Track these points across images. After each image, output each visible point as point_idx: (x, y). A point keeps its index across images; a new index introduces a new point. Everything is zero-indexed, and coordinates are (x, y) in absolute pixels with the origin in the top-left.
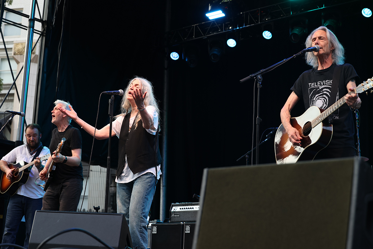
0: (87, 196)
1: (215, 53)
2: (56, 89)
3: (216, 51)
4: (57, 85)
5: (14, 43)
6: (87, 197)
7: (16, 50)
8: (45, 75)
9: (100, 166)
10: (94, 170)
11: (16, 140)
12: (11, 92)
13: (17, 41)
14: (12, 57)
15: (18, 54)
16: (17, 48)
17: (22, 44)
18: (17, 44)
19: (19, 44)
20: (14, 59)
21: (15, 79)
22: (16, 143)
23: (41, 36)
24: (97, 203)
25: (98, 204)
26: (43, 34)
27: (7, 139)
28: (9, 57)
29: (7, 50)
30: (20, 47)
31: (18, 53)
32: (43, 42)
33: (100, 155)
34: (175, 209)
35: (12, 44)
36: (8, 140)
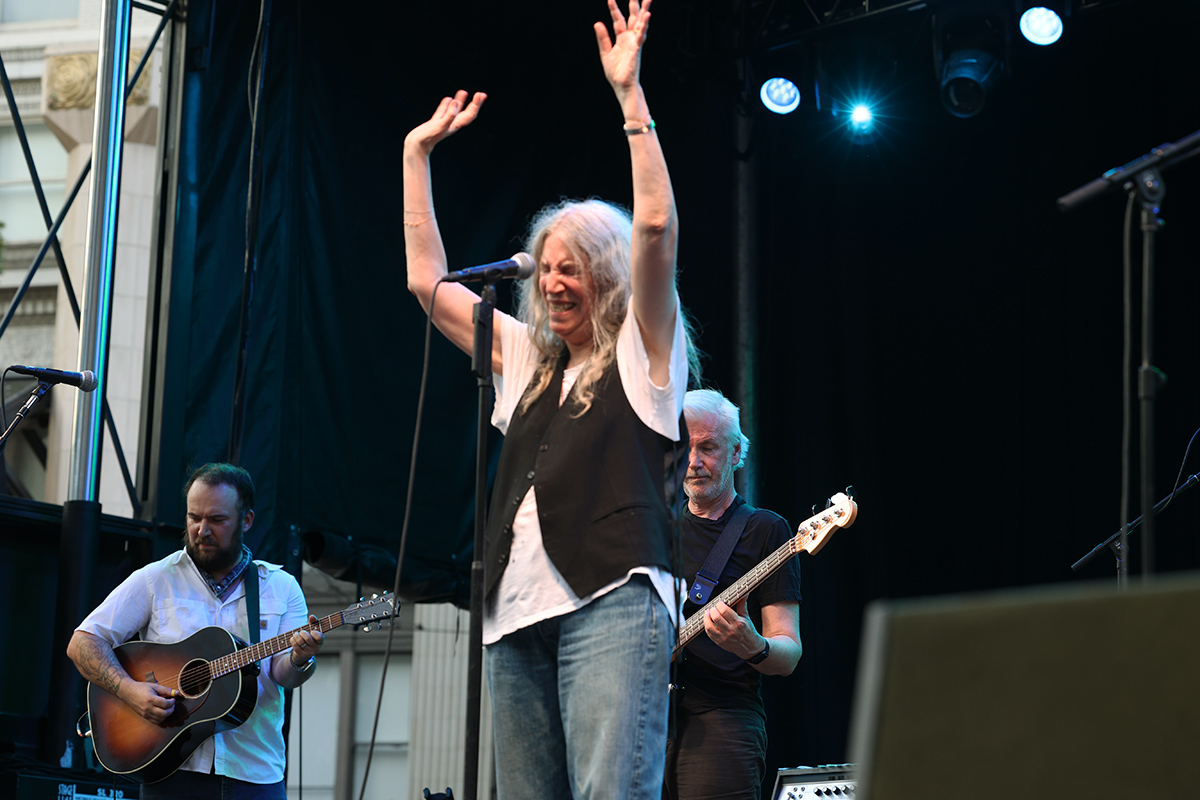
0: (405, 744)
1: (967, 73)
2: (246, 264)
3: (968, 69)
4: (247, 243)
5: (48, 57)
6: (403, 749)
7: (57, 86)
8: (193, 199)
9: (455, 603)
10: (433, 626)
11: (66, 500)
12: (36, 281)
13: (61, 44)
14: (41, 121)
15: (70, 104)
16: (62, 78)
17: (85, 58)
18: (63, 60)
19: (70, 59)
20: (49, 126)
21: (54, 218)
22: (65, 512)
23: (170, 21)
24: (443, 777)
25: (447, 781)
26: (178, 13)
27: (29, 496)
28: (23, 121)
29: (13, 88)
30: (76, 72)
31: (69, 99)
32: (177, 50)
33: (454, 557)
34: (796, 794)
35: (41, 59)
36: (38, 497)
